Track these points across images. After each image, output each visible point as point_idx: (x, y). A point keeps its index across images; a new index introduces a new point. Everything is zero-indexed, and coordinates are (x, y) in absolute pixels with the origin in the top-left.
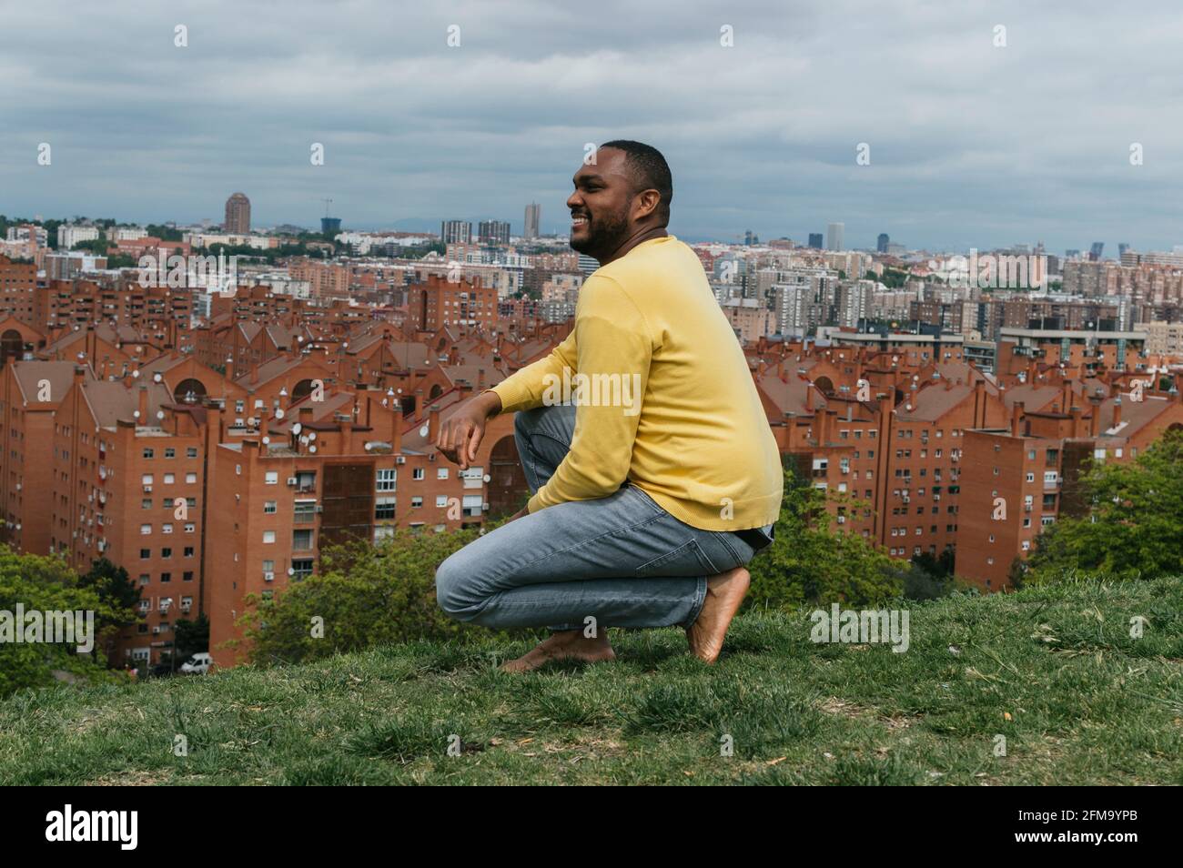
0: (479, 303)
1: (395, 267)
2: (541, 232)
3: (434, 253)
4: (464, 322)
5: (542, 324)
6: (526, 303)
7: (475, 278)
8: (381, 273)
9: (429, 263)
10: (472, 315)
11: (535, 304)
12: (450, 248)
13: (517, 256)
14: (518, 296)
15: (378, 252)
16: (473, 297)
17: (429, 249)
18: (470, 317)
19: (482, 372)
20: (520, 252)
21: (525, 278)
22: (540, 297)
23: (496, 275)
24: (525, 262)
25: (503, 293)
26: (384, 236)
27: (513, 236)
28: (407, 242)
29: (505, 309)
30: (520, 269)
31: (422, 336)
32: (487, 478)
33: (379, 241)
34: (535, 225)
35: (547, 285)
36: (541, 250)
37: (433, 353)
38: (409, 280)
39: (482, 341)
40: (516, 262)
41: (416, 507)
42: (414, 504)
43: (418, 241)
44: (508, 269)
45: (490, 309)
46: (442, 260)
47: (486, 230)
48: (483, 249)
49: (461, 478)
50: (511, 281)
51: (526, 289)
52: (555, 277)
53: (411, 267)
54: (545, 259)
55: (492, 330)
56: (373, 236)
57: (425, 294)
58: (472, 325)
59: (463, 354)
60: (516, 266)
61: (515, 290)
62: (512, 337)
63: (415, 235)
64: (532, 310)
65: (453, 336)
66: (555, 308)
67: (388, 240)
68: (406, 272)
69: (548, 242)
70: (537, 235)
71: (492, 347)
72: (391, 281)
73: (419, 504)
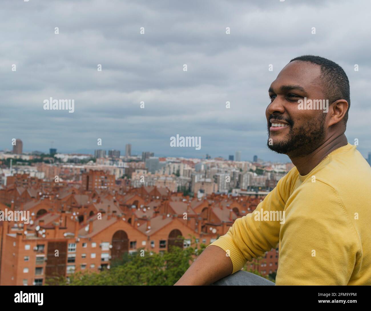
0: (108, 180)
1: (77, 167)
2: (132, 153)
3: (92, 162)
4: (102, 187)
5: (132, 188)
6: (126, 181)
7: (107, 171)
8: (71, 169)
9: (90, 166)
10: (106, 184)
11: (129, 181)
12: (98, 160)
13: (122, 163)
14: (123, 177)
15: (71, 161)
16: (106, 178)
17: (90, 160)
18: (105, 186)
19: (109, 206)
20: (124, 161)
21: (126, 171)
22: (131, 178)
23: (115, 170)
24: (125, 165)
25: (117, 177)
26: (73, 155)
27: (122, 155)
28: (82, 158)
29: (118, 182)
30: (123, 168)
31: (87, 193)
32: (111, 247)
33: (71, 157)
34: (129, 151)
35: (134, 174)
36: (131, 161)
37: (91, 199)
38: (82, 172)
39: (109, 194)
40: (122, 165)
41: (84, 258)
42: (83, 257)
43: (86, 157)
44: (119, 168)
45: (112, 183)
46: (95, 164)
47: (111, 153)
48: (110, 160)
49: (101, 247)
50: (120, 172)
51: (126, 175)
52: (136, 171)
53: (83, 167)
54: (133, 164)
55: (113, 190)
56: (69, 155)
57: (88, 177)
58: (105, 189)
59: (102, 199)
60: (122, 166)
61: (122, 175)
62: (121, 193)
63: (85, 155)
64: (128, 183)
65: (98, 192)
66: (136, 182)
67: (74, 157)
68: (81, 169)
69: (134, 158)
70: (130, 155)
71: (113, 196)
72: (75, 172)
73: (85, 257)
